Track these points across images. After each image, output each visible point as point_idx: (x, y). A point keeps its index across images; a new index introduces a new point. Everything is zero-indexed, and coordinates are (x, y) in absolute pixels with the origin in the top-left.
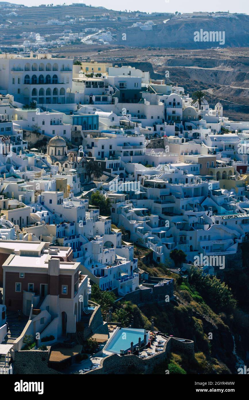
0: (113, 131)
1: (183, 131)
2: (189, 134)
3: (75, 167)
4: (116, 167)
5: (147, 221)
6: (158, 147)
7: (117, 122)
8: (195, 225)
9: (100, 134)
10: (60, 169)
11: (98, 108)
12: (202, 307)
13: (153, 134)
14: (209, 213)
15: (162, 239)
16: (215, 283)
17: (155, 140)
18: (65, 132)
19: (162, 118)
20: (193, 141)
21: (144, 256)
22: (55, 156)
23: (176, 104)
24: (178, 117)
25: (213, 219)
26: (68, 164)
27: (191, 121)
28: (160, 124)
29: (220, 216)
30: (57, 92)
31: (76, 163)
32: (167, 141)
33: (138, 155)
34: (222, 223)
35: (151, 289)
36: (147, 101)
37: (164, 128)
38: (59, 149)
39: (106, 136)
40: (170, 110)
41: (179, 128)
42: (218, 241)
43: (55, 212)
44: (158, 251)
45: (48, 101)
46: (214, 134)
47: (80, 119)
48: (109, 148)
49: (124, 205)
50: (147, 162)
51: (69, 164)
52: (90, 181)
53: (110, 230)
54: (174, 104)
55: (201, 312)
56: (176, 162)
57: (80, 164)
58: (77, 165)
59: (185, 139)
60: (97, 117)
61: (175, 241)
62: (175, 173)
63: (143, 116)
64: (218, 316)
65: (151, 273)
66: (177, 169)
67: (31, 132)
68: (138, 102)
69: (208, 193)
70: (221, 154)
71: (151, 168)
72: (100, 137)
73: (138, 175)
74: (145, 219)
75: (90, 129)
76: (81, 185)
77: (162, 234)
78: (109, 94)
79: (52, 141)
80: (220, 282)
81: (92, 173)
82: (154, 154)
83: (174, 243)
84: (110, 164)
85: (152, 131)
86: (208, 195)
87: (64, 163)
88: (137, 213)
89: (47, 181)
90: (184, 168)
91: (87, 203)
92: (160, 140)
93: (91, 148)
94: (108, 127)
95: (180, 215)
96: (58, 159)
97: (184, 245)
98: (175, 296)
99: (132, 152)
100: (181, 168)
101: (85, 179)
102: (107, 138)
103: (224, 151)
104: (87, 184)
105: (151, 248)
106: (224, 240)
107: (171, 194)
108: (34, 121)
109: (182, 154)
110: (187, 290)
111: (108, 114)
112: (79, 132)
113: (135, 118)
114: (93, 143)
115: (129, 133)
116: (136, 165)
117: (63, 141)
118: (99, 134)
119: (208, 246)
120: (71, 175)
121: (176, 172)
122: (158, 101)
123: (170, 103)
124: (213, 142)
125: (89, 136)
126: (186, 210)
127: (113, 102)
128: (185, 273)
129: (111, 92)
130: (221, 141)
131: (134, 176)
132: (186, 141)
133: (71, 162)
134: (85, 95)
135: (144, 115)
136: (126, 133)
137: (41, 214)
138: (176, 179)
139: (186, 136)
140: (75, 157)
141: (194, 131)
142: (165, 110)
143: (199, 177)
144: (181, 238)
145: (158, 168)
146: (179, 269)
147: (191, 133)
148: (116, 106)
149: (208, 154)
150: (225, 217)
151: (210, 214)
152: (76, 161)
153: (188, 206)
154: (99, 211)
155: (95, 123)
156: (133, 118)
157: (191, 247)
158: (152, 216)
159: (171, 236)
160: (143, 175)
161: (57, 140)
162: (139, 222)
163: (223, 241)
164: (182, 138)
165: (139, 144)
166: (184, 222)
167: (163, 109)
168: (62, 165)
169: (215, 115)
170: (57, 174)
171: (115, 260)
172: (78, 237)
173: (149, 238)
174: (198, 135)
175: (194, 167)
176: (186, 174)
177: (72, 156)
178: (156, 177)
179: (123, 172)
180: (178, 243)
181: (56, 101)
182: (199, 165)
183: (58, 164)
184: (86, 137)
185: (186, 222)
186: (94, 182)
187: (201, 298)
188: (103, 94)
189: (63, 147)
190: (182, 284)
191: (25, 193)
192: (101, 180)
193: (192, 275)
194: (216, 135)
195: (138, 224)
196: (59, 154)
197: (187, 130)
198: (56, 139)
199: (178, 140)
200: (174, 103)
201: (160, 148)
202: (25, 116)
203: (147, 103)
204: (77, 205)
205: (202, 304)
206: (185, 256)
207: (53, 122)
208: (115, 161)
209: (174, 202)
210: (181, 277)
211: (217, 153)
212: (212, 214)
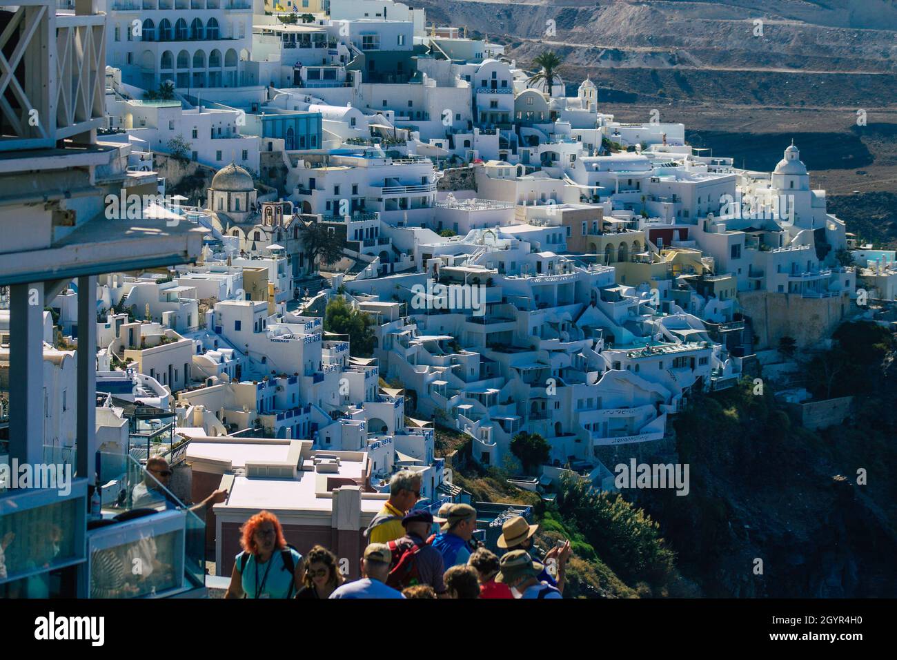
0: (360, 151)
1: (518, 148)
2: (532, 155)
3: (279, 240)
4: (372, 236)
5: (454, 366)
6: (461, 188)
7: (362, 130)
8: (564, 372)
9: (328, 159)
10: (245, 245)
11: (316, 96)
12: (597, 572)
13: (447, 157)
14: (595, 343)
15: (491, 408)
16: (622, 512)
17: (454, 171)
18: (245, 155)
19: (466, 119)
20: (542, 172)
21: (455, 452)
22: (228, 214)
23: (499, 83)
24: (505, 116)
25: (608, 357)
26: (262, 233)
27: (534, 125)
28: (464, 132)
29: (624, 351)
30: (218, 58)
31: (280, 231)
32: (484, 173)
33: (418, 207)
34: (628, 368)
35: (482, 532)
36: (429, 77)
37: (473, 141)
38: (238, 197)
39: (341, 163)
40: (485, 99)
41: (507, 142)
42: (619, 410)
43: (251, 351)
44: (482, 439)
45: (199, 81)
46: (591, 155)
47: (279, 124)
48: (351, 192)
49: (397, 328)
50: (441, 223)
51: (265, 232)
52: (313, 272)
53: (377, 391)
54: (494, 84)
55: (595, 583)
56: (510, 222)
57: (289, 232)
58: (284, 234)
59: (524, 168)
60: (319, 117)
61: (519, 412)
62: (512, 249)
63: (422, 113)
64: (633, 590)
65: (476, 491)
66: (515, 239)
67: (167, 157)
68: (409, 81)
69: (590, 295)
70: (611, 201)
71: (453, 238)
72: (329, 164)
73: (424, 254)
74: (448, 361)
75: (303, 146)
76: (294, 282)
77: (490, 395)
78: (339, 63)
79: (219, 177)
80: (634, 510)
81: (317, 252)
82: (454, 203)
83: (520, 417)
84: (356, 231)
85: (445, 150)
86: (591, 300)
87: (250, 230)
88: (429, 347)
89: (223, 276)
90: (530, 237)
91: (320, 326)
92: (467, 170)
93: (310, 193)
94: (343, 142)
95: (529, 351)
96: (236, 220)
97: (543, 421)
98: (537, 546)
99: (404, 200)
100: (524, 238)
101: (301, 268)
102: (346, 168)
103: (617, 195)
104: (307, 280)
105: (467, 431)
106: (634, 407)
107: (504, 300)
108: (173, 129)
109: (521, 203)
110: (559, 530)
111: (342, 110)
112: (279, 154)
113: (402, 118)
114: (312, 181)
115: (395, 156)
116: (418, 230)
117: (246, 176)
118: (325, 160)
119: (596, 422)
120: (273, 258)
121: (514, 247)
122: (456, 78)
123: (484, 83)
124: (591, 172)
125: (301, 163)
126: (545, 336)
127: (349, 81)
128: (549, 489)
129: (342, 56)
130: (609, 170)
131: (413, 259)
132: (528, 173)
133: (269, 228)
134: (283, 65)
135: (424, 112)
136: (389, 154)
137: (217, 357)
138: (513, 264)
139: (526, 161)
140: (279, 216)
141: (543, 148)
142: (474, 99)
143: (568, 258)
144: (534, 405)
145: (472, 238)
146: (535, 479)
147: (536, 153)
148: (356, 90)
149: (581, 201)
150: (636, 352)
151: (598, 347)
152: (281, 225)
153: (548, 329)
154: (349, 345)
155: (314, 131)
156: (399, 118)
157: (558, 425)
158: (465, 354)
159: (510, 401)
160: (437, 255)
161: (231, 174)
162: (436, 370)
163: (632, 410)
164: (518, 165)
165: (421, 182)
166: (540, 367)
167: (468, 97)
168: (246, 235)
169: (589, 110)
170: (240, 258)
171: (393, 465)
172: (307, 410)
173: (461, 406)
174: (554, 156)
175: (554, 235)
176: (537, 251)
177: (270, 215)
178: (468, 260)
179: (387, 248)
180: (527, 417)
181: (215, 81)
182: (565, 229)
183: (236, 233)
184: (295, 166)
185: (544, 367)
186: (322, 274)
187: (591, 550)
188: (324, 62)
189: (248, 191)
190: (545, 518)
191: (177, 305)
192: (337, 270)
193: (567, 493)
194: (595, 158)
195: (434, 373)
196: (237, 209)
197: (526, 146)
198: (229, 172)
199: (508, 170)
200: (492, 81)
201: (466, 189)
202: (152, 119)
203: (430, 83)
204: (300, 332)
205: (594, 564)
206: (547, 448)
207: (216, 132)
208: (367, 224)
209: (513, 320)
210: (541, 499)
211: (602, 198)
212: (602, 346)
